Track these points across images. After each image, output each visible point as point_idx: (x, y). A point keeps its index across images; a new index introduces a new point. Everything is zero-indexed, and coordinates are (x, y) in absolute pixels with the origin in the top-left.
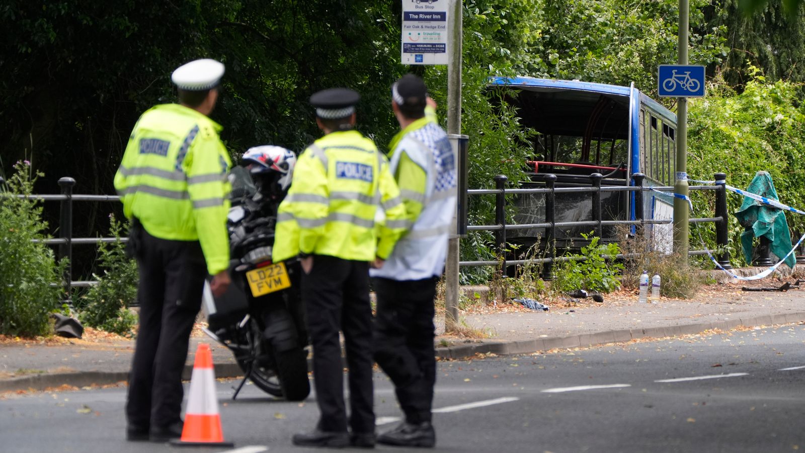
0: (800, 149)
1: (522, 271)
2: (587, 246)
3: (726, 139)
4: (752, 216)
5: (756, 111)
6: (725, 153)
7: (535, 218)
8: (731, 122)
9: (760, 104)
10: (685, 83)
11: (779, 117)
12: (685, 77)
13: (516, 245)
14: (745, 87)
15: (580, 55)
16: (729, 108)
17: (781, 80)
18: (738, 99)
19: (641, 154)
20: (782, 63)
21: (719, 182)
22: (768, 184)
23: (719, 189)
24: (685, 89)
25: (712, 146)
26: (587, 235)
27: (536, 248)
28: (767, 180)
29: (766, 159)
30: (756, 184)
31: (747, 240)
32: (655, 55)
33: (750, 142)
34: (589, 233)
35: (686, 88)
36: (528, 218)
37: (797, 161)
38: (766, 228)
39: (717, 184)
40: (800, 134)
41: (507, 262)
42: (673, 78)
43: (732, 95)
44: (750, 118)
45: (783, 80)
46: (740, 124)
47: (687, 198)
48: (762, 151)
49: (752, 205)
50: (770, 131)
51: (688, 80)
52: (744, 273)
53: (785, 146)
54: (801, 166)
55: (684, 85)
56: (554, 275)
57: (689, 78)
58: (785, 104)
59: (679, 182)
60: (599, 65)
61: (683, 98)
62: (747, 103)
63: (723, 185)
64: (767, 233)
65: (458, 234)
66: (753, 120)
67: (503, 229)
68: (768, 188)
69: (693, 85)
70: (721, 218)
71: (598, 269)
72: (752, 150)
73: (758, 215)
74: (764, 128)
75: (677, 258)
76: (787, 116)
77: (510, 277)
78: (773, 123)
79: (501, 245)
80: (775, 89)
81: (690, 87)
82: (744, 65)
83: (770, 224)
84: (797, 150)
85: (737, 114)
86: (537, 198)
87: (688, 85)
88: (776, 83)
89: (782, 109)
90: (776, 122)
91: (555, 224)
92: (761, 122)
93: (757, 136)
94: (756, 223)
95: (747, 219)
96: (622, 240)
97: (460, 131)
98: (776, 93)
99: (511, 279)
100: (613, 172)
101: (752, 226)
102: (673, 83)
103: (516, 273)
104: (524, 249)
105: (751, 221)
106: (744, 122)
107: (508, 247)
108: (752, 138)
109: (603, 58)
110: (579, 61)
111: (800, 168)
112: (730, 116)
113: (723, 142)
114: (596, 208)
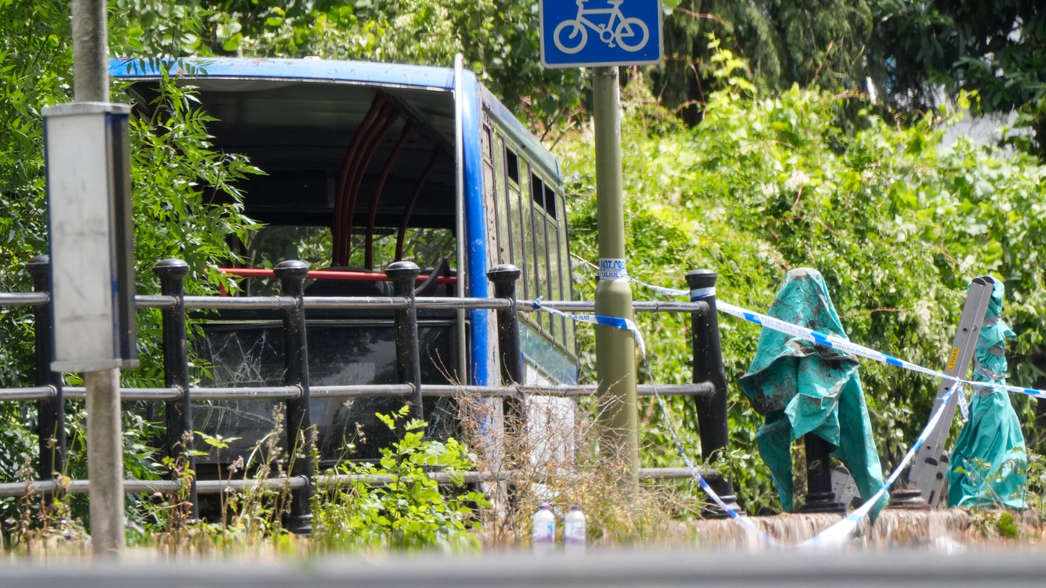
0: (855, 260)
1: (240, 507)
2: (395, 444)
3: (668, 240)
4: (781, 384)
5: (737, 166)
6: (667, 274)
7: (226, 413)
8: (675, 197)
9: (745, 149)
10: (609, 29)
11: (797, 179)
12: (609, 15)
13: (219, 437)
14: (703, 107)
15: (294, 24)
16: (669, 163)
17: (796, 86)
18: (687, 140)
19: (491, 239)
20: (791, 45)
21: (698, 292)
22: (820, 300)
23: (701, 310)
24: (612, 46)
25: (631, 257)
26: (392, 417)
27: (270, 444)
28: (815, 291)
29: (769, 286)
30: (789, 302)
31: (773, 446)
32: (489, 15)
33: (727, 244)
34: (397, 413)
35: (614, 41)
36: (210, 414)
37: (849, 288)
38: (820, 413)
39: (694, 299)
40: (852, 221)
41: (199, 483)
42: (579, 17)
43: (672, 128)
44: (724, 186)
45: (801, 87)
46: (697, 202)
47: (631, 324)
48: (757, 267)
49: (782, 354)
50: (777, 215)
51: (617, 21)
52: (773, 528)
53: (817, 252)
54: (858, 303)
55: (607, 35)
56: (319, 517)
57: (621, 16)
58: (809, 147)
59: (609, 284)
60: (347, 46)
61: (607, 68)
62: (714, 147)
63: (711, 300)
64: (823, 427)
65: (115, 357)
66: (732, 192)
67: (184, 399)
68: (820, 309)
69: (631, 34)
70: (708, 385)
71: (423, 508)
72: (734, 265)
73: (797, 379)
74: (761, 209)
75: (620, 472)
76: (816, 177)
77: (210, 521)
78: (782, 196)
79: (184, 437)
80: (781, 111)
81: (624, 39)
82: (701, 50)
83: (829, 401)
84: (848, 261)
85: (692, 176)
86: (229, 363)
87: (618, 35)
88: (785, 95)
89: (802, 160)
90: (789, 192)
91: (312, 389)
92: (750, 196)
93: (742, 229)
94: (794, 401)
95: (769, 391)
96: (475, 432)
97: (107, 93)
98: (785, 120)
99: (213, 527)
100: (426, 283)
101: (784, 408)
102: (579, 33)
103: (224, 510)
104: (240, 450)
105: (780, 397)
106: (709, 197)
107: (200, 444)
108: (731, 235)
109: (355, 28)
110: (295, 38)
111: (858, 308)
112: (673, 183)
113: (658, 247)
114: (407, 352)
